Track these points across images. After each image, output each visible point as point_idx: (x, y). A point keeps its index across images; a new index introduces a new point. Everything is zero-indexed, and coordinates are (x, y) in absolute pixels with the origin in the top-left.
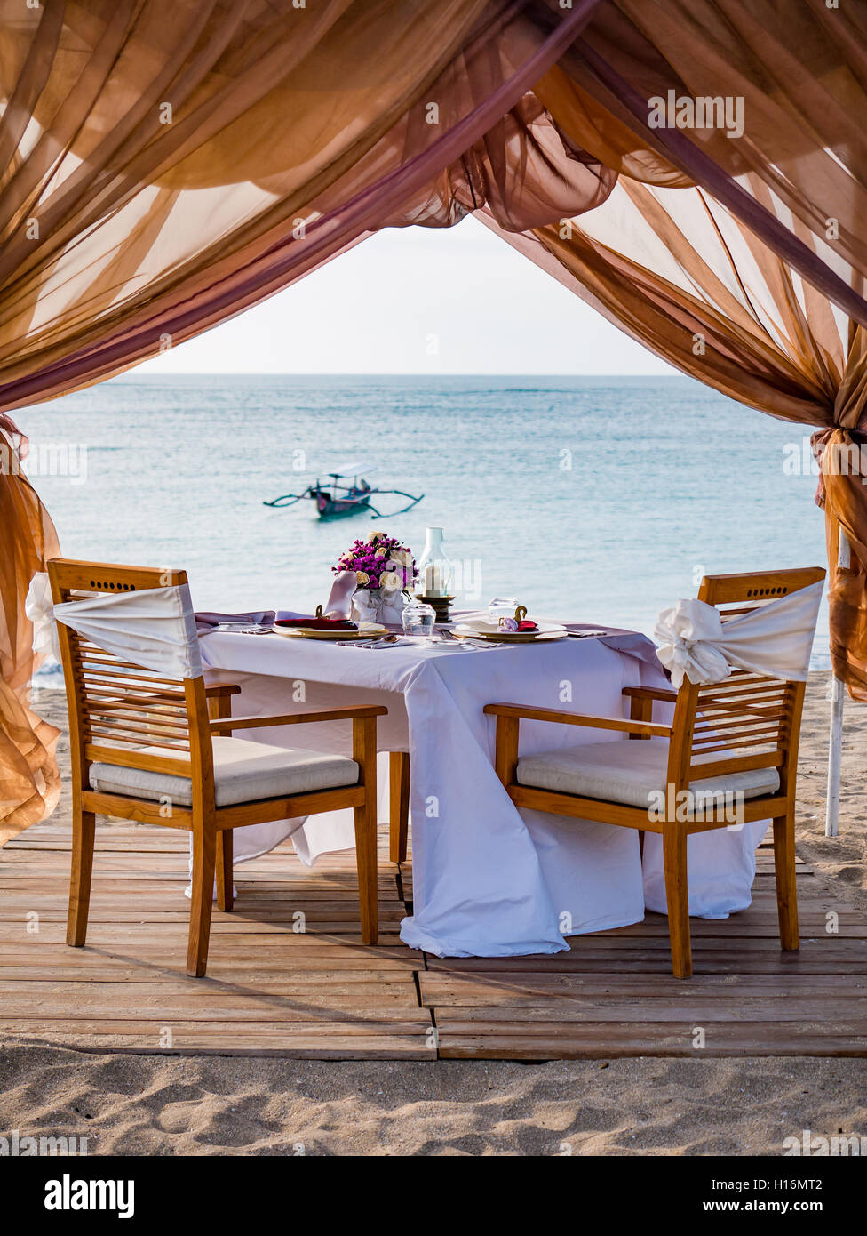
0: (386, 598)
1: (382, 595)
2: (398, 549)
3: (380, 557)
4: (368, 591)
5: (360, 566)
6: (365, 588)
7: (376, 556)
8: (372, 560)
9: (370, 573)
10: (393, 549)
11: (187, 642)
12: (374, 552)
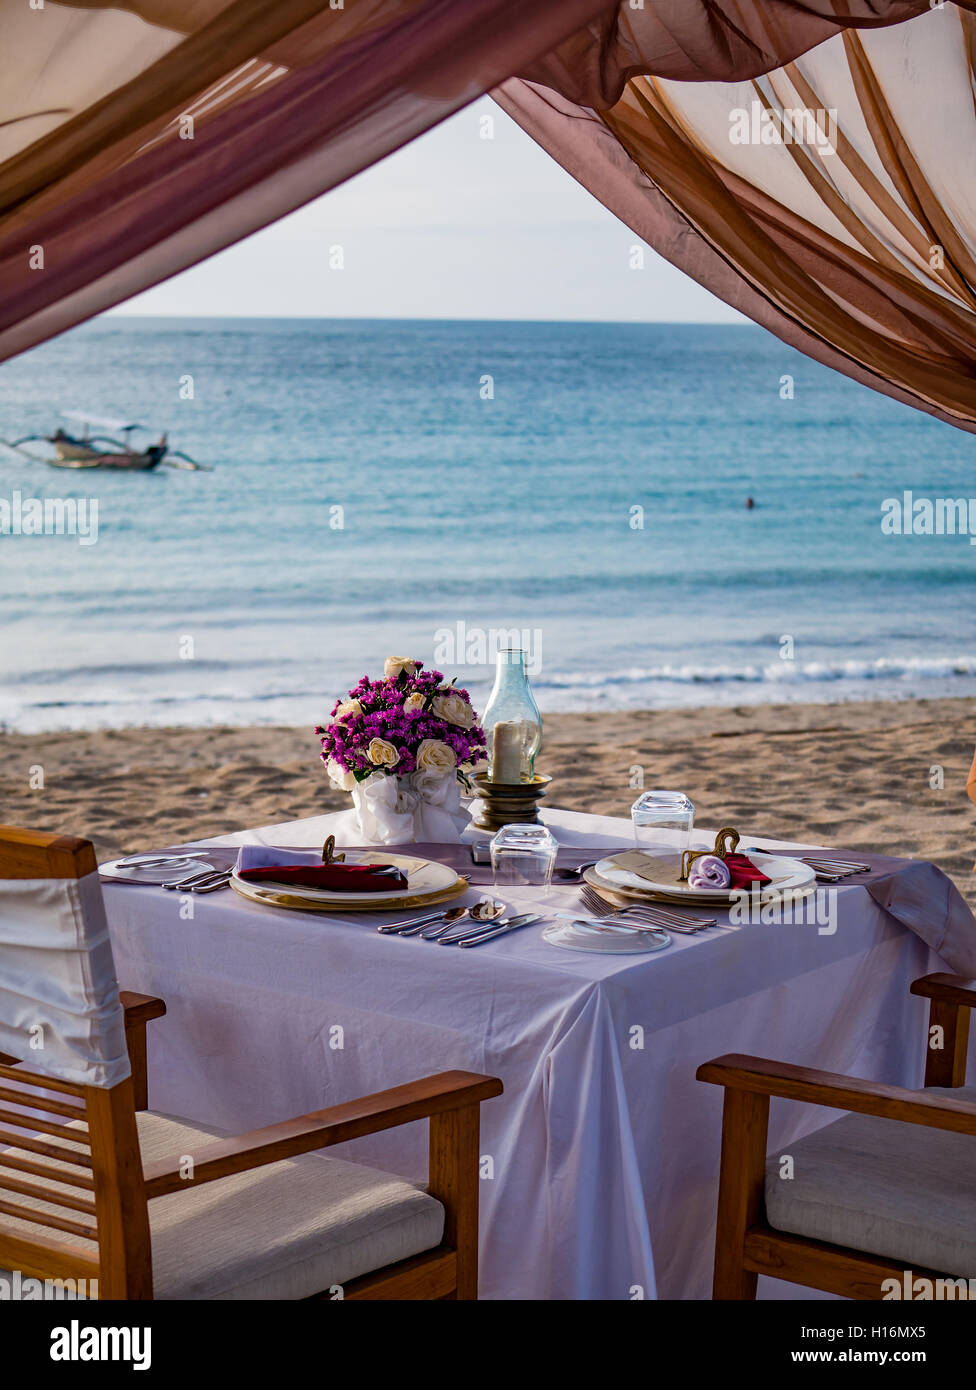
0: (429, 792)
1: (419, 785)
2: (447, 693)
3: (414, 711)
4: (393, 779)
5: (376, 729)
6: (388, 772)
7: (408, 708)
8: (401, 717)
9: (397, 742)
10: (438, 693)
11: (94, 1006)
12: (402, 701)
